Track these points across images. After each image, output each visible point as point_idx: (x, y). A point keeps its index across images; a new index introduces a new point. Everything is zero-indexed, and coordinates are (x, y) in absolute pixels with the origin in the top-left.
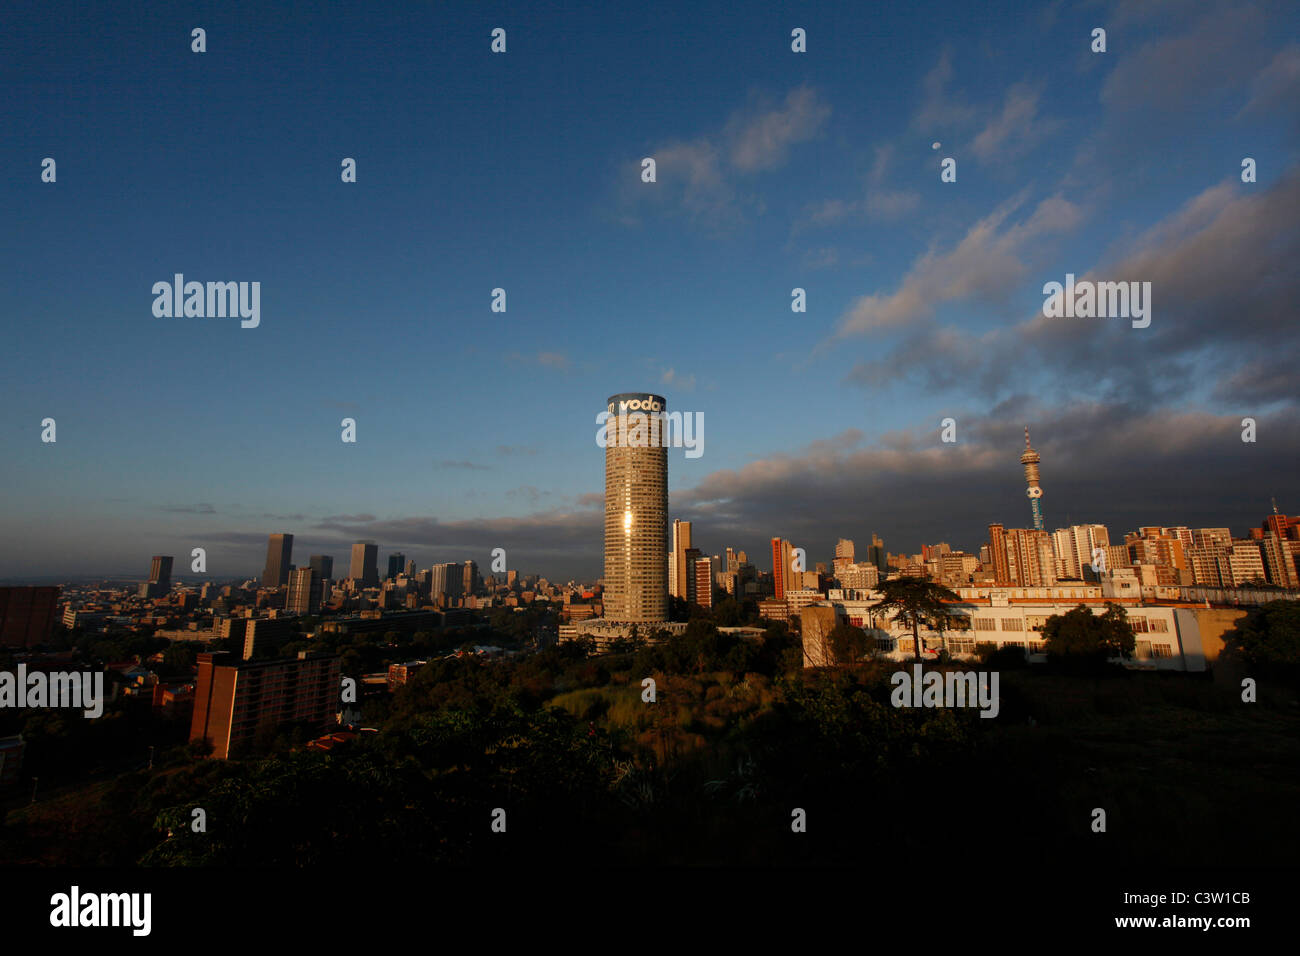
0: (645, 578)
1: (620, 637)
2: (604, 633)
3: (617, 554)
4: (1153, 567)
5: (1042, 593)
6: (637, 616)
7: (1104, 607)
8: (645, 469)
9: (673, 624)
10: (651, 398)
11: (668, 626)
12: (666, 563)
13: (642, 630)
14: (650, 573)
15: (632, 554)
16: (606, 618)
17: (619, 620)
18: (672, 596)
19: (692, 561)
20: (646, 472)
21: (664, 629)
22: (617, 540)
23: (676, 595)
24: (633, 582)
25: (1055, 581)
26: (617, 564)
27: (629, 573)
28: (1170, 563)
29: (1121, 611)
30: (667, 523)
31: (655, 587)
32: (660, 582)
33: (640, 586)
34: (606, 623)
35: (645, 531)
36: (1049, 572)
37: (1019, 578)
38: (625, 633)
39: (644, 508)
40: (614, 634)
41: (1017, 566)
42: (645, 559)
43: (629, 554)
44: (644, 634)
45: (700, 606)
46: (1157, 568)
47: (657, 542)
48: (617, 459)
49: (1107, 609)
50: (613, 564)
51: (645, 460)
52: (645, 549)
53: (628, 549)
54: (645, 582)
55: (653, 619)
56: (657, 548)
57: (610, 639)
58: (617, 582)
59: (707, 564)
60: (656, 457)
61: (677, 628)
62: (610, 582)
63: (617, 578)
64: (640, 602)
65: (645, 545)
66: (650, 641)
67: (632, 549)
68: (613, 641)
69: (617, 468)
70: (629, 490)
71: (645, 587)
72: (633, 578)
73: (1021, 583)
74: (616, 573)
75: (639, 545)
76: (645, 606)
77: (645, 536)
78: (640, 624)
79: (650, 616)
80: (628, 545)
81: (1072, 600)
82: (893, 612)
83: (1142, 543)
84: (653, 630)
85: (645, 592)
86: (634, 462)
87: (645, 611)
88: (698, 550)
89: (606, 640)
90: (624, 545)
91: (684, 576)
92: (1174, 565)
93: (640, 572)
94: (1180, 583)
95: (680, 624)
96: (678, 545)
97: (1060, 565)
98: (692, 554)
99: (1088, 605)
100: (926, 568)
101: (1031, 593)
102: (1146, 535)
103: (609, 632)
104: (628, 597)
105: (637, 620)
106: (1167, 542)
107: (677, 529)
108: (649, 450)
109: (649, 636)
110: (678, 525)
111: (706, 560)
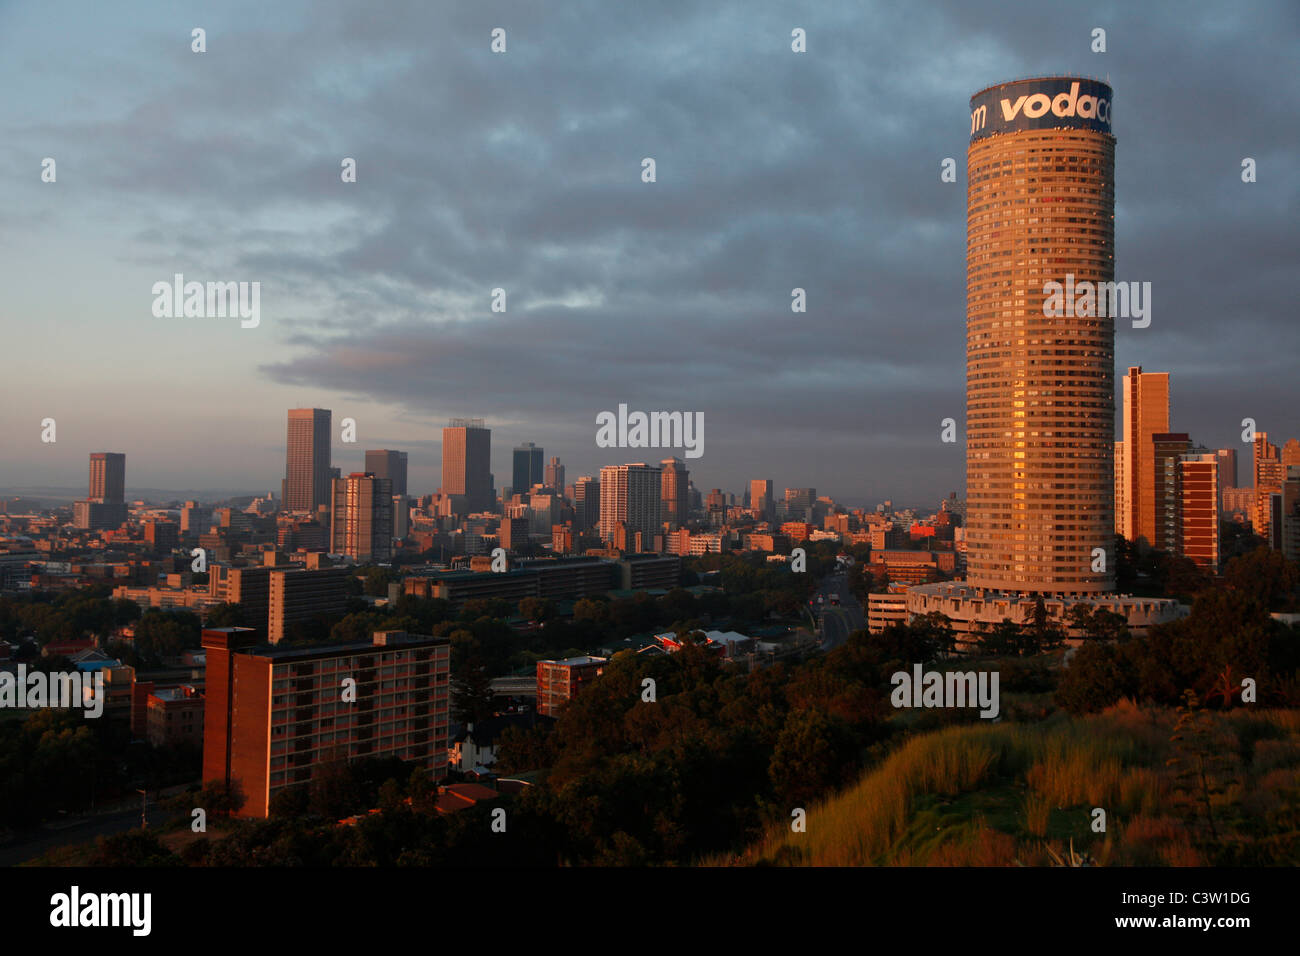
0: (1058, 497)
1: (1007, 622)
2: (967, 612)
3: (992, 445)
6: (1041, 580)
8: (1060, 254)
9: (1125, 598)
10: (1075, 87)
11: (1116, 603)
12: (1107, 467)
13: (1055, 607)
14: (1072, 486)
15: (1029, 445)
16: (971, 582)
17: (1000, 586)
18: (1121, 537)
19: (1170, 462)
20: (1061, 260)
21: (1103, 609)
22: (994, 415)
23: (1128, 536)
24: (1031, 507)
26: (995, 465)
27: (1020, 488)
30: (1110, 375)
31: (1084, 517)
32: (1093, 507)
33: (1048, 515)
34: (972, 591)
35: (1058, 394)
38: (1017, 616)
39: (1057, 342)
40: (991, 615)
42: (1058, 455)
43: (1021, 444)
44: (1059, 615)
45: (1190, 562)
47: (1088, 420)
48: (994, 235)
50: (987, 465)
51: (1060, 233)
52: (1058, 435)
53: (1021, 434)
54: (1058, 507)
55: (1078, 587)
56: (1087, 432)
57: (985, 625)
58: (996, 506)
59: (1208, 467)
60: (1087, 226)
61: (1140, 611)
62: (979, 505)
63: (996, 496)
64: (1049, 549)
65: (1058, 424)
66: (1074, 633)
67: (1028, 434)
68: (991, 629)
69: (995, 254)
70: (1022, 302)
71: (1058, 517)
72: (1031, 496)
74: (995, 485)
75: (1044, 424)
76: (1059, 559)
77: (1058, 404)
78: (1048, 595)
79: (1073, 580)
80: (1022, 424)
84: (1080, 610)
85: (1059, 528)
86: (1032, 241)
87: (1058, 569)
88: (1185, 437)
89: (975, 628)
90: (1011, 426)
91: (1148, 493)
93: (1047, 486)
95: (1141, 601)
96: (1134, 426)
98: (1170, 444)
103: (978, 611)
104: (1021, 537)
105: (1040, 588)
107: (1134, 389)
108: (1068, 210)
109: (1069, 623)
110: (1134, 381)
111: (1208, 459)
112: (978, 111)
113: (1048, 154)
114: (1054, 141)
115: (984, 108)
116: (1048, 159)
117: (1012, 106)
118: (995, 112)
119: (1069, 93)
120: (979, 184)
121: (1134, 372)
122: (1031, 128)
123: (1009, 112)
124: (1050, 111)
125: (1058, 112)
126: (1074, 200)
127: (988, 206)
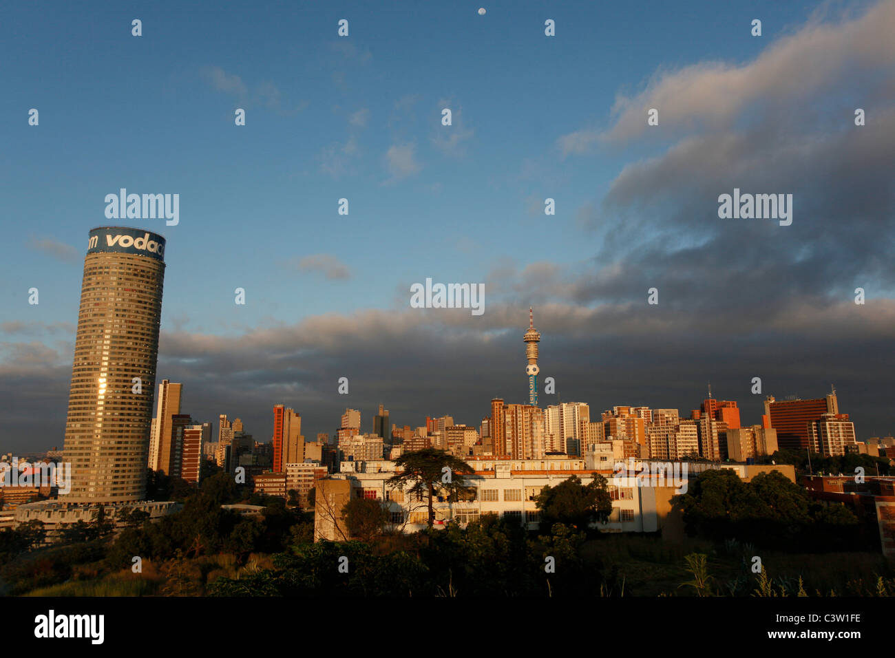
0: (118, 448)
1: (80, 521)
2: (56, 518)
3: (83, 420)
4: (622, 442)
5: (536, 465)
6: (104, 496)
7: (591, 478)
8: (131, 319)
9: (150, 503)
10: (147, 236)
11: (144, 506)
12: (147, 432)
13: (110, 511)
14: (127, 442)
15: (105, 420)
16: (60, 500)
17: (78, 500)
18: (151, 470)
19: (179, 429)
20: (132, 322)
21: (138, 510)
22: (85, 403)
23: (155, 469)
24: (102, 454)
25: (544, 454)
26: (84, 431)
27: (97, 443)
28: (635, 439)
29: (604, 480)
30: (153, 384)
31: (132, 459)
32: (138, 454)
33: (112, 459)
34: (60, 506)
35: (124, 392)
36: (540, 446)
37: (513, 451)
38: (87, 517)
39: (126, 364)
40: (71, 518)
41: (513, 440)
42: (121, 426)
43: (100, 419)
44: (112, 516)
45: (185, 481)
46: (625, 443)
47: (139, 407)
48: (97, 304)
49: (593, 479)
50: (78, 431)
51: (133, 307)
52: (122, 414)
53: (100, 414)
54: (118, 454)
55: (125, 498)
56: (138, 413)
57: (65, 525)
58: (81, 454)
59: (198, 432)
60: (147, 306)
61: (156, 509)
62: (70, 454)
63: (82, 448)
64: (110, 477)
65: (122, 409)
66: (119, 524)
67: (105, 414)
68: (70, 526)
69: (95, 315)
70: (108, 342)
71: (117, 460)
72: (103, 448)
73: (515, 456)
74: (82, 443)
75: (114, 409)
76: (115, 483)
77: (123, 398)
78: (107, 504)
79: (122, 494)
80: (101, 408)
81: (562, 472)
82: (411, 484)
83: (615, 421)
84: (124, 512)
85: (117, 466)
86: (117, 310)
87: (115, 489)
88: (188, 416)
89: (60, 527)
90: (95, 409)
91: (167, 446)
92: (637, 441)
93: (113, 442)
94: (640, 457)
95: (158, 503)
96: (163, 411)
97: (548, 440)
98: (181, 420)
99: (578, 476)
100: (429, 440)
101: (528, 466)
102: (619, 413)
103: (63, 517)
104: (95, 472)
105: (102, 500)
106: (633, 420)
107: (165, 391)
108: (138, 296)
109: (118, 519)
110: (165, 387)
111: (198, 428)
112: (93, 238)
113: (130, 266)
114: (134, 261)
115: (97, 237)
116: (130, 269)
117: (113, 239)
118: (102, 241)
119: (143, 237)
120: (90, 277)
121: (165, 382)
122: (122, 252)
123: (111, 242)
124: (133, 245)
125: (137, 246)
126: (142, 292)
127: (94, 289)
